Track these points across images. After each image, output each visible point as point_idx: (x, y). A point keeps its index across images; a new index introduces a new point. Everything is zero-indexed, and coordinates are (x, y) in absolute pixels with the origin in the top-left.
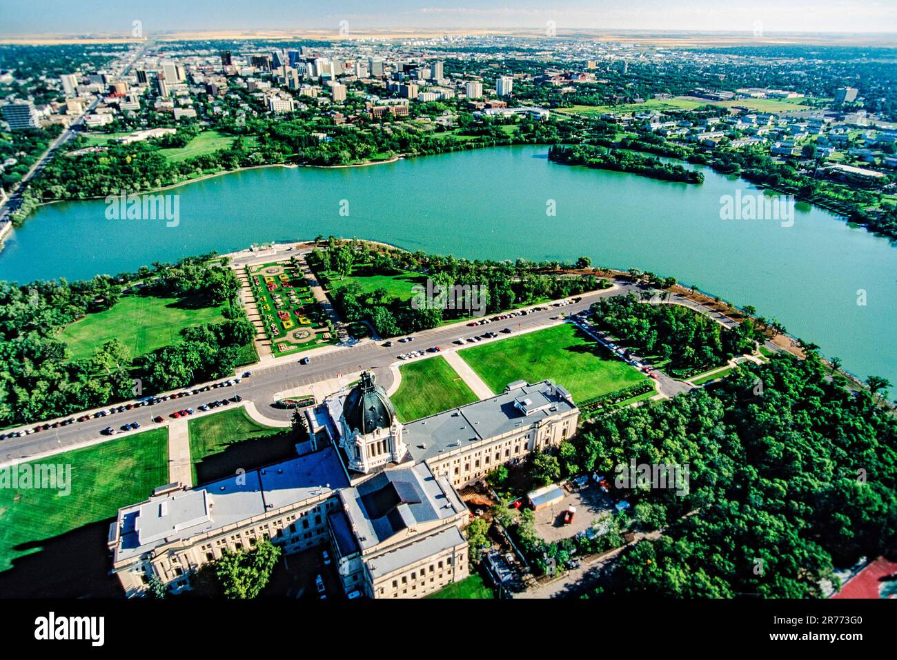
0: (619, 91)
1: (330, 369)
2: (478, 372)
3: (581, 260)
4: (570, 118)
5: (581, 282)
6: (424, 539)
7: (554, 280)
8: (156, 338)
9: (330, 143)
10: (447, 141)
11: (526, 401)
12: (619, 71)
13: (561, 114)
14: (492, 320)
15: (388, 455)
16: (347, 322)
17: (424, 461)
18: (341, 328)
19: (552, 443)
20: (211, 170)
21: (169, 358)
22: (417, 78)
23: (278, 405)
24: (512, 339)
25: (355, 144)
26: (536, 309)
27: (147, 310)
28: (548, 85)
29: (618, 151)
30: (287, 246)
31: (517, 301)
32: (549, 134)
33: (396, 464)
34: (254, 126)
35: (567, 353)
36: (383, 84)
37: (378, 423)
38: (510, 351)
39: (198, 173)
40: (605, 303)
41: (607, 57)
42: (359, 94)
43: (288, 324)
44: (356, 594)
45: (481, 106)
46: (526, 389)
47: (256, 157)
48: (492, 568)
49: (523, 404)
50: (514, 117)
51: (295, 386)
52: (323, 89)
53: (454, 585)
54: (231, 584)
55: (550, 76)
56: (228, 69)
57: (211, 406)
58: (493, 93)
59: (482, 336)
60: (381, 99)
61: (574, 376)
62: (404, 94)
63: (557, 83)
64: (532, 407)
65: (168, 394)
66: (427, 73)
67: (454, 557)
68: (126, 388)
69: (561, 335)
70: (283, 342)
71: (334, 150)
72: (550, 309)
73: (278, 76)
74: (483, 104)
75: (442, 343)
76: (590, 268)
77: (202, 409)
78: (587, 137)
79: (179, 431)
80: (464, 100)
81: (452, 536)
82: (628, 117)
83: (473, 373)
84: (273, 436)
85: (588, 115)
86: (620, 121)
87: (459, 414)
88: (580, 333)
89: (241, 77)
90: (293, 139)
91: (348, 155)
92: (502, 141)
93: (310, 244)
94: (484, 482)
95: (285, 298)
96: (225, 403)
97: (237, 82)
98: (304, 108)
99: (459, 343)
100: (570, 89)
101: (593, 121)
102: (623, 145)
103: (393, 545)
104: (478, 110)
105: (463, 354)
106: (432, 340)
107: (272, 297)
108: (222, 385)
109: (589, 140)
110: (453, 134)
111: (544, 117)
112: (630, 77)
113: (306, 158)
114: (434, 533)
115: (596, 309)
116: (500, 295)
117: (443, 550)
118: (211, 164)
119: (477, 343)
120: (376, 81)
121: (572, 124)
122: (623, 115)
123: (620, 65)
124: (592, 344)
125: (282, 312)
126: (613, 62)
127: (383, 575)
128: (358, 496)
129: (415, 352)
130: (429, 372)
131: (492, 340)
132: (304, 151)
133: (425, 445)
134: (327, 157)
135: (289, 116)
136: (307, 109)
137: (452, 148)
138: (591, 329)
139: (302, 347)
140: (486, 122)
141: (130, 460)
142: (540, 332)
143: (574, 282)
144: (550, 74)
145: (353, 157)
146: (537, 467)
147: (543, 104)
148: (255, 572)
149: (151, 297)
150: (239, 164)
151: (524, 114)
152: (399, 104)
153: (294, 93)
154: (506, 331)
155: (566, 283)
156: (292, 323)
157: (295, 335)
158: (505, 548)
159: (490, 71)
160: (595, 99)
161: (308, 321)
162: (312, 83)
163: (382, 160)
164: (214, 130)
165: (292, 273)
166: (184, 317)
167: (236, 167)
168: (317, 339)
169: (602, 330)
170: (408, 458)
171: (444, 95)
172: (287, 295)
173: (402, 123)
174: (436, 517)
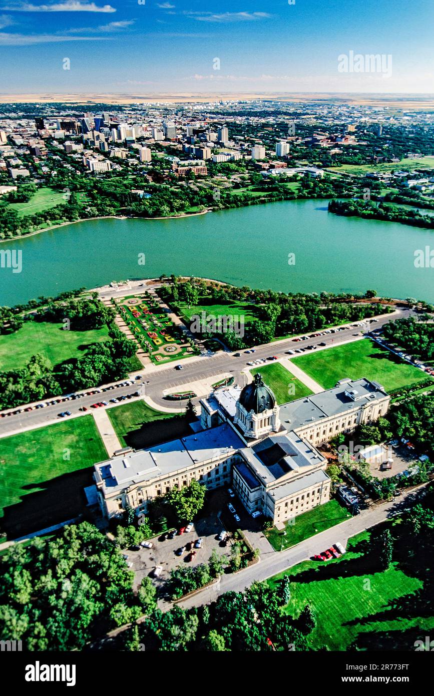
0: (378, 152)
1: (199, 373)
2: (308, 373)
3: (368, 292)
4: (341, 176)
5: (371, 309)
6: (302, 477)
7: (351, 307)
8: (60, 353)
9: (150, 199)
10: (245, 197)
11: (353, 391)
12: (374, 133)
13: (333, 172)
14: (310, 337)
15: (270, 427)
16: (203, 340)
17: (292, 431)
18: (199, 344)
19: (372, 419)
20: (57, 221)
21: (82, 367)
22: (206, 141)
23: (168, 398)
24: (328, 350)
25: (172, 200)
26: (341, 328)
27: (46, 333)
28: (318, 146)
29: (385, 204)
30: (139, 283)
31: (327, 323)
32: (326, 190)
33: (276, 432)
34: (83, 184)
35: (370, 359)
36: (180, 147)
37: (266, 406)
38: (328, 359)
39: (48, 224)
40: (393, 324)
41: (363, 120)
42: (161, 155)
43: (157, 341)
44: (258, 513)
45: (266, 165)
46: (351, 384)
47: (92, 211)
48: (344, 496)
49: (352, 393)
50: (296, 176)
51: (177, 385)
52: (129, 151)
53: (321, 506)
54: (181, 507)
55: (318, 138)
56: (43, 132)
57: (120, 399)
58: (273, 154)
59: (306, 348)
60: (181, 160)
61: (377, 375)
62: (199, 155)
63: (325, 145)
64: (358, 395)
65: (84, 392)
66: (214, 136)
67: (322, 488)
68: (55, 388)
69: (362, 347)
70: (158, 354)
71: (154, 204)
72: (351, 328)
73: (88, 139)
74: (268, 165)
75: (277, 353)
76: (377, 298)
77: (112, 401)
78: (357, 192)
79: (101, 417)
80: (250, 161)
81: (321, 475)
82: (388, 175)
83: (304, 374)
84: (171, 418)
85: (355, 173)
86: (382, 178)
87: (309, 401)
88: (376, 345)
89: (56, 140)
90: (118, 195)
91: (168, 209)
92: (288, 196)
93: (156, 281)
94: (328, 444)
95: (149, 323)
96: (129, 397)
97: (53, 144)
98: (119, 168)
99: (290, 353)
100: (336, 150)
101: (360, 179)
102: (387, 199)
103: (284, 481)
104: (264, 169)
105: (295, 361)
106: (269, 351)
107: (139, 322)
108: (122, 385)
109: (359, 194)
110: (248, 190)
111: (319, 176)
112: (385, 139)
113: (133, 212)
114: (308, 474)
115: (387, 328)
116: (315, 319)
117: (316, 483)
118: (57, 216)
119: (302, 353)
120: (172, 143)
121: (343, 182)
122: (384, 173)
123: (374, 127)
124: (387, 353)
125: (151, 333)
126: (368, 124)
127: (281, 498)
128: (254, 453)
129: (259, 360)
130: (272, 374)
131: (313, 351)
132: (131, 206)
133: (290, 421)
134: (150, 211)
135: (107, 174)
136: (121, 169)
137: (249, 202)
138: (383, 342)
139: (173, 358)
140: (273, 181)
141: (73, 436)
142: (347, 345)
143: (366, 309)
144: (319, 138)
145: (172, 211)
146: (364, 434)
147: (317, 163)
148: (195, 500)
149: (45, 323)
150: (79, 216)
151: (302, 173)
152: (197, 165)
153: (106, 155)
154: (323, 345)
155: (360, 310)
156: (161, 341)
157: (165, 349)
158: (350, 484)
159: (267, 134)
160: (359, 159)
161: (173, 339)
162: (118, 145)
163: (195, 213)
164: (48, 187)
165: (149, 304)
166: (76, 337)
167: (77, 219)
168: (183, 352)
169: (392, 343)
170: (282, 429)
171: (234, 157)
172: (150, 320)
173: (203, 180)
174: (310, 464)
